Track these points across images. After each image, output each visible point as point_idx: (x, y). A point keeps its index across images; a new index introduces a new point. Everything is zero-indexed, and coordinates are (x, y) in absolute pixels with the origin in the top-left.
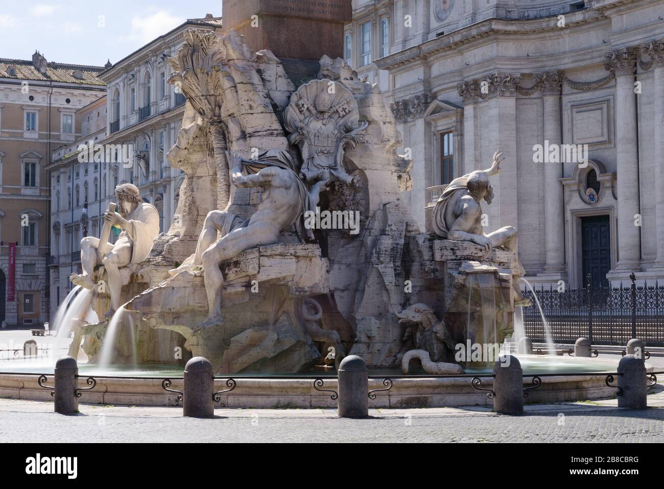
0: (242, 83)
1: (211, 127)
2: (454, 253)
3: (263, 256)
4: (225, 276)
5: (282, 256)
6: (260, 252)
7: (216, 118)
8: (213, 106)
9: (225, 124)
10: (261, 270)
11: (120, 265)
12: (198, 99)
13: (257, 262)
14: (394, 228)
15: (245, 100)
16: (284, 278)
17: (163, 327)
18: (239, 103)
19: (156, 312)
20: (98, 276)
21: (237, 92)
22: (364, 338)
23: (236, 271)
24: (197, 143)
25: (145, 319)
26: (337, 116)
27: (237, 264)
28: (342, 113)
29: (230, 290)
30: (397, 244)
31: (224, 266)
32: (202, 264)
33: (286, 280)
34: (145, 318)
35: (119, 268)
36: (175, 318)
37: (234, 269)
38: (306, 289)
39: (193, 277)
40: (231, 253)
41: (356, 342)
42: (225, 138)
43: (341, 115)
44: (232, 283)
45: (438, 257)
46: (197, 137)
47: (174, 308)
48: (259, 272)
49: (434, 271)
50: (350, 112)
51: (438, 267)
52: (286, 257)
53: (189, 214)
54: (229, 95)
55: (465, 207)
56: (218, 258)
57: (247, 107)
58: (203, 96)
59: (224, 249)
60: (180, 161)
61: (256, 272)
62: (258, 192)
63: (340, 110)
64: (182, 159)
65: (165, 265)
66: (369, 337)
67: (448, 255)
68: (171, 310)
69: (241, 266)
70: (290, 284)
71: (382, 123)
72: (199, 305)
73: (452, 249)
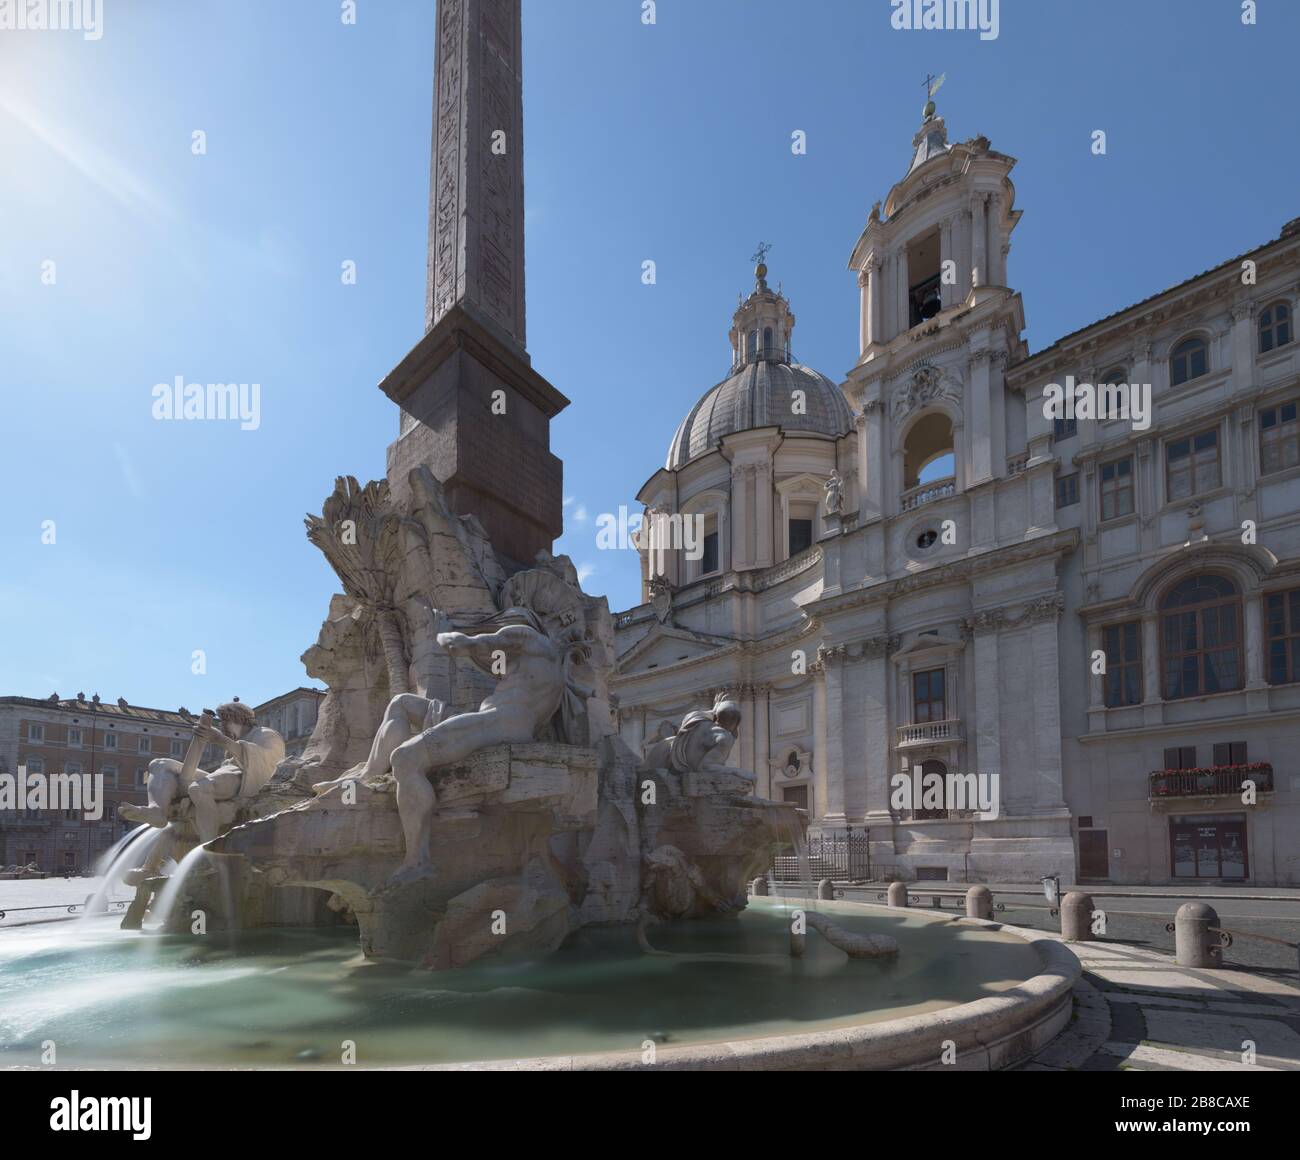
0: (442, 534)
1: (379, 613)
2: (715, 788)
3: (515, 760)
4: (438, 792)
5: (548, 762)
6: (511, 753)
7: (386, 602)
8: (382, 587)
9: (401, 611)
10: (513, 783)
11: (219, 797)
12: (357, 574)
13: (506, 768)
14: (622, 761)
15: (444, 563)
16: (547, 799)
17: (299, 883)
18: (432, 569)
19: (284, 857)
20: (179, 811)
21: (429, 554)
22: (600, 888)
23: (462, 785)
24: (351, 644)
25: (257, 871)
26: (558, 623)
27: (462, 772)
28: (565, 621)
29: (446, 817)
30: (630, 778)
31: (436, 776)
32: (389, 771)
33: (549, 804)
34: (257, 867)
35: (217, 801)
36: (328, 866)
37: (457, 781)
38: (580, 819)
39: (370, 793)
40: (452, 752)
41: (590, 893)
42: (399, 630)
43: (565, 622)
44: (449, 806)
45: (693, 792)
46: (350, 635)
47: (327, 849)
48: (508, 787)
49: (688, 808)
50: (575, 620)
51: (691, 804)
52: (554, 766)
53: (335, 734)
54: (414, 561)
55: (718, 739)
56: (426, 759)
57: (447, 576)
58: (365, 569)
59: (439, 745)
60: (322, 668)
61: (502, 786)
62: (468, 688)
63: (563, 617)
64: (325, 666)
65: (297, 796)
66: (607, 887)
67: (708, 790)
68: (320, 851)
69: (472, 776)
70: (555, 809)
71: (605, 645)
72: (382, 843)
73: (712, 783)
